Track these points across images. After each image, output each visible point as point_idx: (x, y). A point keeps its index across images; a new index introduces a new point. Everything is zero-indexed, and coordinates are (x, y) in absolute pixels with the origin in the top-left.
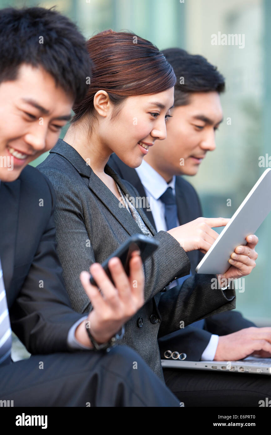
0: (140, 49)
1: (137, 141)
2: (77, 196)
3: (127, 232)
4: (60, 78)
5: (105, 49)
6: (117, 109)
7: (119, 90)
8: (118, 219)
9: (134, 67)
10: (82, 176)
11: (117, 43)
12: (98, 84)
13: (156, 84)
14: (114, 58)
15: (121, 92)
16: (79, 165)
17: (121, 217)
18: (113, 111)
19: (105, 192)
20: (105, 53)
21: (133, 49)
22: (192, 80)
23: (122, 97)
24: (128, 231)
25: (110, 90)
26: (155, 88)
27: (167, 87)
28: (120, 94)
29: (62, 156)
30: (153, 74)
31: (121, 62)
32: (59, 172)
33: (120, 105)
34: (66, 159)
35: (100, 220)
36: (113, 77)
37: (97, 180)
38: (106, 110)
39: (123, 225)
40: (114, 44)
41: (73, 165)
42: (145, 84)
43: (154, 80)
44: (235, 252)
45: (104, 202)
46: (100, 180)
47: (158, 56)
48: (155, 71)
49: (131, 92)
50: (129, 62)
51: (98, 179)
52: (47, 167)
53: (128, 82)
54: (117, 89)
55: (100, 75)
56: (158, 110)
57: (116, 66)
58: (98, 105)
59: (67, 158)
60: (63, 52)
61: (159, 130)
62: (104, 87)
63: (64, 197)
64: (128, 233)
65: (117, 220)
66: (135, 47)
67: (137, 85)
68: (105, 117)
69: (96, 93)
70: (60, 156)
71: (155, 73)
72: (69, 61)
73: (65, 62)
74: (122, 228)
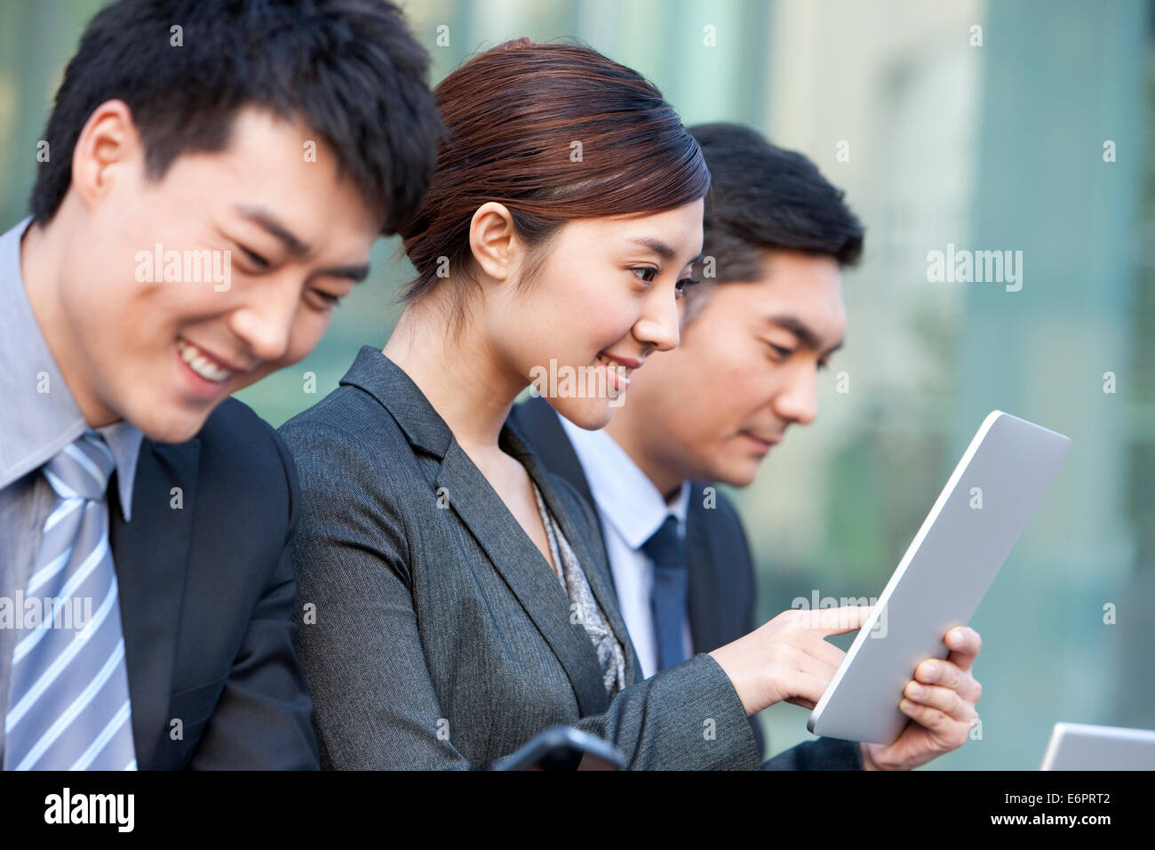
0: (606, 89)
1: (595, 352)
2: (390, 510)
3: (535, 624)
4: (352, 153)
5: (506, 87)
6: (537, 255)
7: (541, 203)
8: (511, 584)
9: (588, 137)
10: (419, 452)
11: (542, 73)
12: (484, 183)
13: (651, 187)
14: (533, 111)
15: (547, 207)
16: (414, 422)
17: (524, 579)
18: (525, 262)
19: (485, 504)
20: (506, 99)
21: (587, 88)
22: (777, 213)
23: (551, 222)
24: (539, 623)
25: (516, 203)
26: (645, 198)
27: (680, 197)
28: (545, 213)
29: (370, 394)
30: (641, 159)
31: (549, 123)
32: (340, 439)
33: (545, 246)
34: (379, 402)
35: (454, 585)
36: (525, 164)
37: (465, 467)
38: (504, 261)
39: (525, 602)
40: (531, 75)
41: (398, 419)
42: (617, 187)
43: (644, 177)
44: (914, 679)
45: (477, 532)
46: (473, 468)
47: (657, 110)
48: (649, 149)
49: (575, 207)
50: (573, 122)
51: (468, 463)
52: (309, 422)
53: (569, 179)
54: (537, 199)
55: (491, 158)
56: (655, 260)
57: (536, 134)
58: (483, 244)
59: (381, 400)
60: (366, 83)
61: (655, 320)
62: (500, 194)
63: (352, 511)
64: (538, 629)
65: (510, 588)
66: (592, 83)
67: (595, 188)
68: (502, 281)
69: (475, 211)
70: (362, 393)
71: (648, 157)
72: (382, 108)
73: (368, 109)
74: (522, 613)
